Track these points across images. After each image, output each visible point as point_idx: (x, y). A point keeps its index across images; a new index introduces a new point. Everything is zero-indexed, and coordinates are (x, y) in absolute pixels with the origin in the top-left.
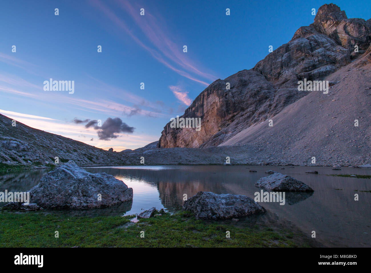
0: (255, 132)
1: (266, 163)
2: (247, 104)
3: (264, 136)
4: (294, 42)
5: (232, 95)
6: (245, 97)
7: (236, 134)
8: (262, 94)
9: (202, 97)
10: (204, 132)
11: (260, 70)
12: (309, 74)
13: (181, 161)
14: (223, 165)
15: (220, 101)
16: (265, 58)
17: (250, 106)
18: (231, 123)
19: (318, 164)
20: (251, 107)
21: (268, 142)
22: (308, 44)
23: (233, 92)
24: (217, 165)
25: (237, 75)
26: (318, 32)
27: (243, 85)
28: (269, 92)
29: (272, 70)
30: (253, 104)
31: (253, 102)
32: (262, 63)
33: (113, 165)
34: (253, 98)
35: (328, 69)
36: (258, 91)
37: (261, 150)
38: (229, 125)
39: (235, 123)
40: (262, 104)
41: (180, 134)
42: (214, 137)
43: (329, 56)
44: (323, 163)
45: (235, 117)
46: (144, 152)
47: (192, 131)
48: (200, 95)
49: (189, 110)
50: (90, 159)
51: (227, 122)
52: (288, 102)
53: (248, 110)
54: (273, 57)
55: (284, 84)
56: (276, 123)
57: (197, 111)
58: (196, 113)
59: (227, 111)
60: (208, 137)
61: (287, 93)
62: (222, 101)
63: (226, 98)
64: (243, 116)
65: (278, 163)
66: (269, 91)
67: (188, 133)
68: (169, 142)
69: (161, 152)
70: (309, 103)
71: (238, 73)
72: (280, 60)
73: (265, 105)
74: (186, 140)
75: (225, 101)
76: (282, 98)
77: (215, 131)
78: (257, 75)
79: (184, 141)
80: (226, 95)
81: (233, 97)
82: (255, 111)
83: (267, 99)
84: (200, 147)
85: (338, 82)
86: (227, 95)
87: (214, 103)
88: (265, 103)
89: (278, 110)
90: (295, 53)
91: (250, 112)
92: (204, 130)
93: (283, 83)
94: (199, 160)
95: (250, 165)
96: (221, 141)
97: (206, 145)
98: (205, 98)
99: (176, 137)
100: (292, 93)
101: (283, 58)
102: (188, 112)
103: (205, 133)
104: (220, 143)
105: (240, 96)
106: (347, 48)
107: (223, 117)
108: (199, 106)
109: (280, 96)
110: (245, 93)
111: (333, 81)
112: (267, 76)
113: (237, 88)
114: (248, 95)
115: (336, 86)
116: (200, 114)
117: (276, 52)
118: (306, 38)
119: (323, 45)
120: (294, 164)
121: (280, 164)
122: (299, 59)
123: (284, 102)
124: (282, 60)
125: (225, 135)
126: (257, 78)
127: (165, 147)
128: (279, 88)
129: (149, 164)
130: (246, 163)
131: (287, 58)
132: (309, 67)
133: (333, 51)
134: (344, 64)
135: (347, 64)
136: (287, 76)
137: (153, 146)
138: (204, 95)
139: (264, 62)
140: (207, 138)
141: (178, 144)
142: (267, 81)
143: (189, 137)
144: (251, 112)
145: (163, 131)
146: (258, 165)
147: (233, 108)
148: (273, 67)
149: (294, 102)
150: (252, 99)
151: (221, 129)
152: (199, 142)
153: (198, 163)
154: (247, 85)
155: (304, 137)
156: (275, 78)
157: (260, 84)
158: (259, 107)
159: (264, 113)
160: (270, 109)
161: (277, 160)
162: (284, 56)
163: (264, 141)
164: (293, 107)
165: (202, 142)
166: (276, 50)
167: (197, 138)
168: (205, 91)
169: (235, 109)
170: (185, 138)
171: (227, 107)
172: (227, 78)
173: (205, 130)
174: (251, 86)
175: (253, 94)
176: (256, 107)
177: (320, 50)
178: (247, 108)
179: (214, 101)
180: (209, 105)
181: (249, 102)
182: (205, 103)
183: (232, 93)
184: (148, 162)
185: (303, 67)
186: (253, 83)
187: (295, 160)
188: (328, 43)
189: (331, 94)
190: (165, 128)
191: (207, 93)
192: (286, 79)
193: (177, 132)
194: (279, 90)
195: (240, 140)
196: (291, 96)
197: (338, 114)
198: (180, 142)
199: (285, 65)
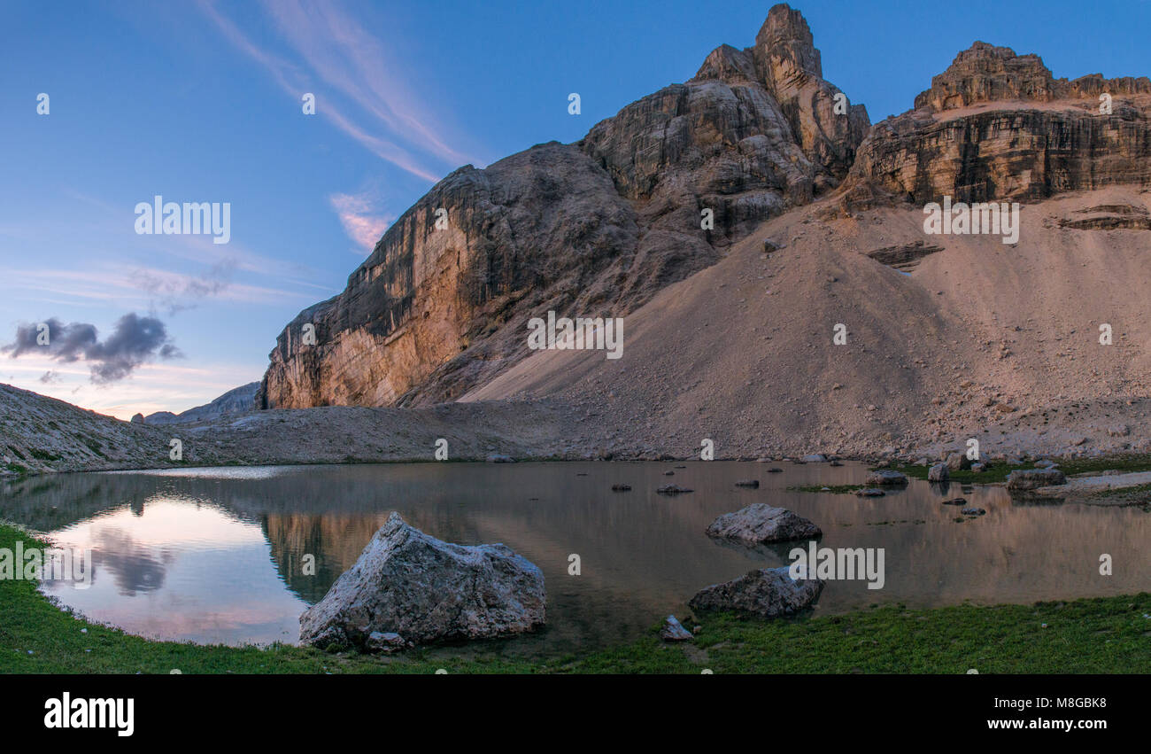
0: (574, 361)
1: (605, 454)
2: (556, 264)
3: (600, 374)
4: (703, 87)
5: (511, 227)
6: (551, 239)
7: (516, 361)
8: (600, 238)
9: (408, 228)
10: (414, 351)
11: (599, 153)
12: (727, 202)
13: (352, 450)
14: (485, 461)
15: (468, 248)
16: (619, 116)
17: (564, 275)
18: (502, 324)
19: (723, 455)
20: (566, 277)
21: (611, 393)
22: (733, 107)
23: (515, 217)
24: (465, 461)
25: (529, 157)
26: (759, 81)
27: (546, 197)
28: (623, 236)
29: (633, 162)
30: (574, 267)
31: (573, 260)
32: (610, 128)
33: (156, 465)
34: (575, 248)
35: (768, 203)
36: (591, 227)
37: (592, 415)
38: (494, 331)
39: (516, 326)
40: (600, 271)
41: (334, 359)
42: (448, 371)
43: (774, 166)
44: (734, 453)
45: (518, 305)
46: (234, 424)
47: (373, 350)
48: (402, 222)
49: (364, 274)
50: (96, 448)
51: (492, 320)
52: (670, 275)
53: (559, 285)
54: (642, 118)
55: (665, 218)
56: (635, 337)
57: (392, 280)
58: (386, 286)
59: (492, 284)
60: (427, 368)
61: (670, 248)
62: (476, 248)
63: (490, 238)
64: (542, 306)
65: (637, 452)
66: (623, 230)
67: (358, 355)
68: (294, 387)
69: (288, 424)
70: (718, 288)
71: (532, 152)
72: (659, 134)
73: (607, 275)
74: (352, 380)
75: (486, 247)
76: (654, 261)
77: (451, 351)
78: (592, 169)
79: (345, 382)
80: (491, 225)
81: (513, 236)
82: (579, 290)
83: (615, 257)
84: (400, 404)
85: (783, 246)
86: (495, 227)
87: (449, 251)
88: (610, 269)
89: (641, 298)
90: (699, 123)
91: (565, 292)
92: (414, 346)
93: (663, 213)
94: (409, 446)
95: (561, 460)
96: (470, 384)
97: (421, 395)
98: (418, 232)
99: (319, 369)
100: (682, 249)
101: (670, 132)
102: (358, 284)
103: (416, 357)
104: (465, 391)
105: (536, 234)
106: (810, 161)
107: (477, 302)
108: (397, 262)
109: (650, 252)
110: (552, 228)
111: (773, 241)
112: (619, 180)
113: (526, 205)
114: (561, 236)
115: (778, 254)
116: (402, 290)
117: (653, 103)
118: (732, 89)
119: (766, 127)
120: (673, 454)
121: (640, 457)
122: (708, 148)
123: (658, 273)
124: (666, 138)
125: (483, 365)
126: (589, 181)
127: (281, 402)
128: (649, 228)
129: (255, 460)
130: (551, 455)
131: (680, 133)
132: (728, 182)
133: (783, 156)
134: (800, 201)
135: (806, 204)
136: (673, 193)
137: (238, 400)
138: (413, 223)
139: (614, 129)
140: (423, 371)
141: (325, 394)
142: (620, 195)
143: (363, 368)
144: (567, 295)
145: (273, 351)
146: (584, 460)
147: (511, 273)
148: (639, 152)
149: (684, 278)
150: (572, 250)
151: (470, 345)
152: (395, 384)
153: (407, 457)
154: (559, 199)
155: (700, 381)
156: (641, 191)
157: (599, 203)
158: (591, 279)
159: (604, 300)
160: (621, 289)
161: (634, 445)
162: (672, 124)
163: (600, 388)
164: (681, 294)
165: (405, 385)
166: (652, 95)
167: (391, 371)
168: (420, 206)
169: (516, 279)
170: (349, 372)
171: (492, 270)
172: (497, 164)
173: (416, 345)
174: (572, 205)
175: (577, 235)
176: (581, 280)
177: (756, 139)
178: (555, 280)
179: (449, 246)
180: (433, 260)
181: (562, 258)
182: (418, 251)
183: (511, 224)
184: (250, 454)
185: (715, 178)
186: (577, 194)
187: (676, 444)
188: (776, 127)
189: (765, 275)
190: (282, 339)
191: (425, 215)
192: (670, 202)
193: (323, 352)
194: (650, 233)
195: (529, 383)
196: (680, 260)
197: (774, 330)
198: (334, 385)
199: (671, 154)
